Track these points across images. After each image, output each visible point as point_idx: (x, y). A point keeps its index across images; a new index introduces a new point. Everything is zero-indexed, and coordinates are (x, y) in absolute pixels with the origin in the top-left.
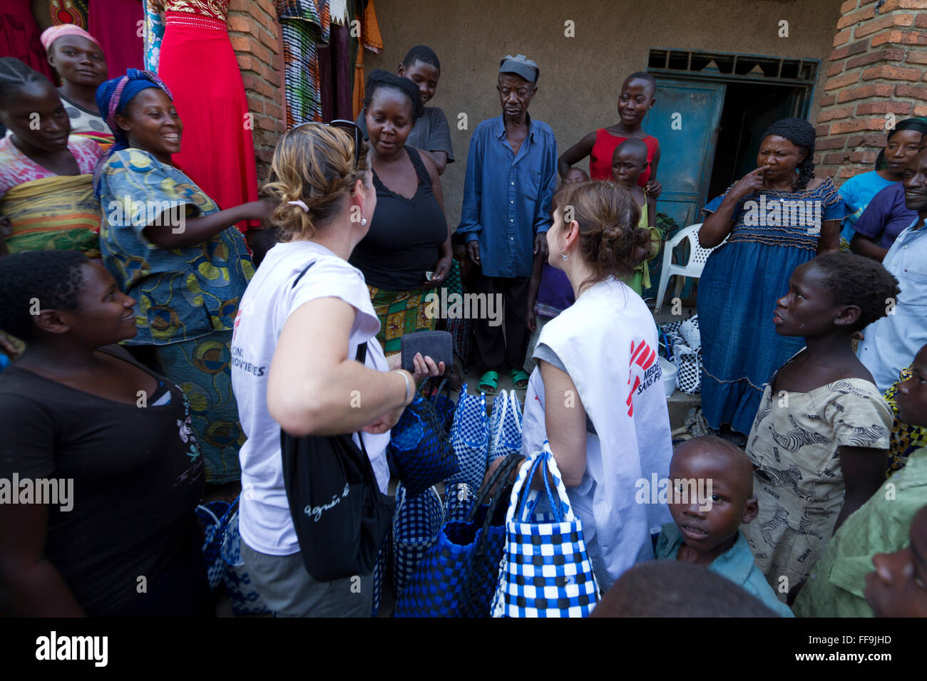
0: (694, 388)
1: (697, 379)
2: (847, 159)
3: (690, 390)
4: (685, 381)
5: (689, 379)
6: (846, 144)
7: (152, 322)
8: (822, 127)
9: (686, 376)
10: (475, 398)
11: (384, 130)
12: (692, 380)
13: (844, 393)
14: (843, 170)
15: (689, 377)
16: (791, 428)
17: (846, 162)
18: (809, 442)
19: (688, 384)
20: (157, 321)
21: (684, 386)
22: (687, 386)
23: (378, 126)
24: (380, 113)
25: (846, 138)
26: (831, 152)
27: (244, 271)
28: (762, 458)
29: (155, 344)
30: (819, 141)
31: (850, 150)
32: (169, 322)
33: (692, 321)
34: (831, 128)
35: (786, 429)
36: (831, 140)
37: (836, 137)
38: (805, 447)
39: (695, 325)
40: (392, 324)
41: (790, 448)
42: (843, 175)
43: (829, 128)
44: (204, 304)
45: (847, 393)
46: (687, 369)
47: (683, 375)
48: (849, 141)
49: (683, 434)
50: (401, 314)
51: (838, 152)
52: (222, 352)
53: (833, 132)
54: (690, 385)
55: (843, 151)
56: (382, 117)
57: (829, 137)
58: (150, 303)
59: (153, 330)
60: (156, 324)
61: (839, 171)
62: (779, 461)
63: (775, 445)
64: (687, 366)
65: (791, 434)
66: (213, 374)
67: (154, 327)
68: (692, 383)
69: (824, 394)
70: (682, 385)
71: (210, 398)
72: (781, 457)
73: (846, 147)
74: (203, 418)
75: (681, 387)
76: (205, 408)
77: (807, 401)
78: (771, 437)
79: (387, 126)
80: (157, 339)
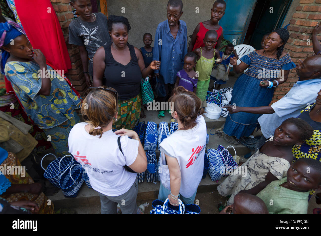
0: (226, 116)
1: (227, 113)
2: (299, 37)
3: (225, 116)
4: (223, 113)
5: (225, 113)
6: (300, 30)
7: (45, 122)
8: (293, 20)
9: (224, 112)
10: (153, 122)
11: (120, 40)
12: (226, 113)
13: (277, 161)
14: (295, 41)
15: (225, 112)
16: (261, 163)
17: (298, 38)
18: (265, 168)
19: (224, 114)
20: (46, 121)
21: (223, 115)
22: (224, 115)
23: (117, 38)
24: (117, 33)
25: (300, 28)
26: (293, 32)
27: (70, 96)
28: (250, 165)
29: (49, 128)
30: (290, 26)
31: (300, 33)
32: (51, 120)
33: (230, 92)
34: (297, 21)
35: (260, 163)
36: (295, 27)
37: (298, 26)
38: (263, 169)
39: (230, 93)
40: (123, 110)
41: (258, 167)
42: (295, 43)
43: (296, 21)
44: (61, 112)
45: (278, 162)
46: (225, 110)
47: (223, 111)
48: (301, 30)
49: (220, 130)
50: (126, 107)
51: (296, 33)
52: (68, 122)
53: (297, 24)
54: (225, 115)
55: (298, 33)
56: (118, 34)
57: (295, 25)
58: (42, 116)
59: (47, 124)
60: (47, 122)
61: (294, 41)
62: (254, 168)
63: (255, 164)
64: (225, 109)
65: (260, 165)
66: (66, 128)
67: (46, 123)
68: (225, 114)
69: (272, 159)
70: (222, 114)
71: (66, 135)
72: (255, 168)
73: (299, 32)
74: (65, 141)
75: (222, 115)
76: (65, 138)
77: (267, 159)
78: (255, 162)
79: (121, 38)
80: (50, 126)
